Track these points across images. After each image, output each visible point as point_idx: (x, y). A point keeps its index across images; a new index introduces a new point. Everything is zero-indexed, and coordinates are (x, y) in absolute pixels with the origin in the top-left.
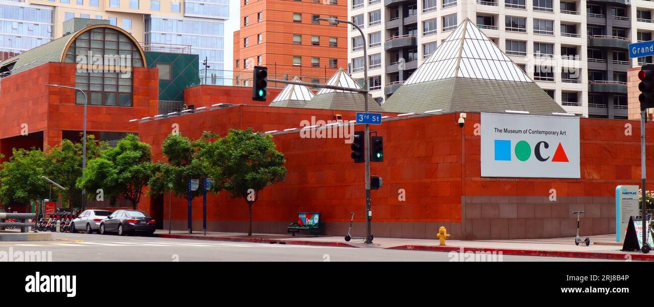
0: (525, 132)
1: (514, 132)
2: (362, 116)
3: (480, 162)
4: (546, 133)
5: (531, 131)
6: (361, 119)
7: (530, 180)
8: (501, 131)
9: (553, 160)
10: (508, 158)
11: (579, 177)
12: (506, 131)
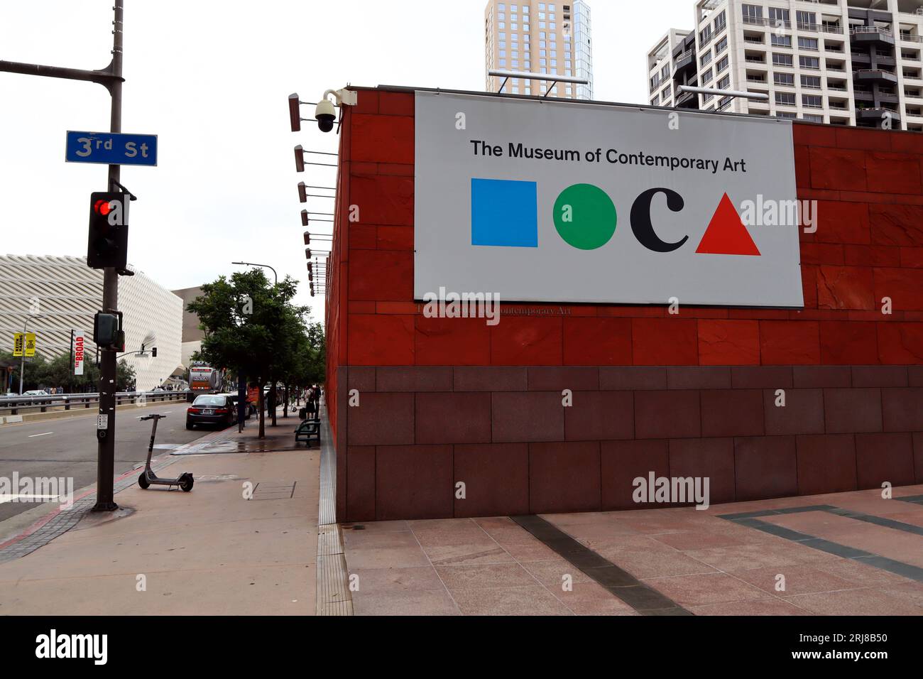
0: (594, 156)
1: (548, 154)
2: (88, 142)
3: (411, 251)
4: (673, 163)
5: (613, 156)
6: (85, 151)
7: (614, 311)
8: (497, 151)
9: (702, 249)
10: (528, 238)
11: (799, 302)
12: (516, 150)
